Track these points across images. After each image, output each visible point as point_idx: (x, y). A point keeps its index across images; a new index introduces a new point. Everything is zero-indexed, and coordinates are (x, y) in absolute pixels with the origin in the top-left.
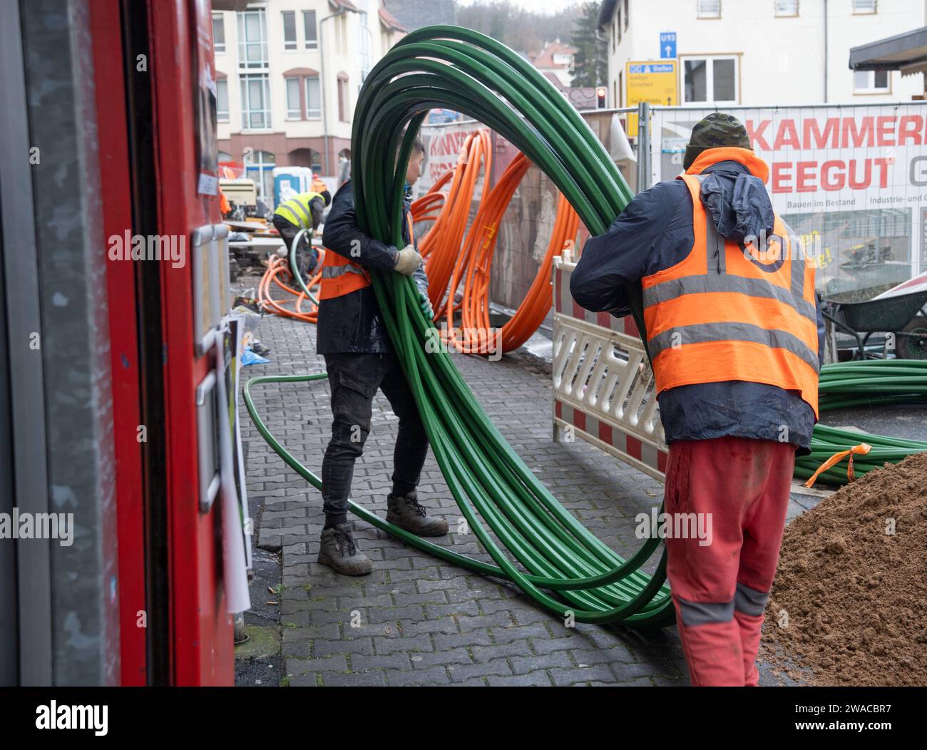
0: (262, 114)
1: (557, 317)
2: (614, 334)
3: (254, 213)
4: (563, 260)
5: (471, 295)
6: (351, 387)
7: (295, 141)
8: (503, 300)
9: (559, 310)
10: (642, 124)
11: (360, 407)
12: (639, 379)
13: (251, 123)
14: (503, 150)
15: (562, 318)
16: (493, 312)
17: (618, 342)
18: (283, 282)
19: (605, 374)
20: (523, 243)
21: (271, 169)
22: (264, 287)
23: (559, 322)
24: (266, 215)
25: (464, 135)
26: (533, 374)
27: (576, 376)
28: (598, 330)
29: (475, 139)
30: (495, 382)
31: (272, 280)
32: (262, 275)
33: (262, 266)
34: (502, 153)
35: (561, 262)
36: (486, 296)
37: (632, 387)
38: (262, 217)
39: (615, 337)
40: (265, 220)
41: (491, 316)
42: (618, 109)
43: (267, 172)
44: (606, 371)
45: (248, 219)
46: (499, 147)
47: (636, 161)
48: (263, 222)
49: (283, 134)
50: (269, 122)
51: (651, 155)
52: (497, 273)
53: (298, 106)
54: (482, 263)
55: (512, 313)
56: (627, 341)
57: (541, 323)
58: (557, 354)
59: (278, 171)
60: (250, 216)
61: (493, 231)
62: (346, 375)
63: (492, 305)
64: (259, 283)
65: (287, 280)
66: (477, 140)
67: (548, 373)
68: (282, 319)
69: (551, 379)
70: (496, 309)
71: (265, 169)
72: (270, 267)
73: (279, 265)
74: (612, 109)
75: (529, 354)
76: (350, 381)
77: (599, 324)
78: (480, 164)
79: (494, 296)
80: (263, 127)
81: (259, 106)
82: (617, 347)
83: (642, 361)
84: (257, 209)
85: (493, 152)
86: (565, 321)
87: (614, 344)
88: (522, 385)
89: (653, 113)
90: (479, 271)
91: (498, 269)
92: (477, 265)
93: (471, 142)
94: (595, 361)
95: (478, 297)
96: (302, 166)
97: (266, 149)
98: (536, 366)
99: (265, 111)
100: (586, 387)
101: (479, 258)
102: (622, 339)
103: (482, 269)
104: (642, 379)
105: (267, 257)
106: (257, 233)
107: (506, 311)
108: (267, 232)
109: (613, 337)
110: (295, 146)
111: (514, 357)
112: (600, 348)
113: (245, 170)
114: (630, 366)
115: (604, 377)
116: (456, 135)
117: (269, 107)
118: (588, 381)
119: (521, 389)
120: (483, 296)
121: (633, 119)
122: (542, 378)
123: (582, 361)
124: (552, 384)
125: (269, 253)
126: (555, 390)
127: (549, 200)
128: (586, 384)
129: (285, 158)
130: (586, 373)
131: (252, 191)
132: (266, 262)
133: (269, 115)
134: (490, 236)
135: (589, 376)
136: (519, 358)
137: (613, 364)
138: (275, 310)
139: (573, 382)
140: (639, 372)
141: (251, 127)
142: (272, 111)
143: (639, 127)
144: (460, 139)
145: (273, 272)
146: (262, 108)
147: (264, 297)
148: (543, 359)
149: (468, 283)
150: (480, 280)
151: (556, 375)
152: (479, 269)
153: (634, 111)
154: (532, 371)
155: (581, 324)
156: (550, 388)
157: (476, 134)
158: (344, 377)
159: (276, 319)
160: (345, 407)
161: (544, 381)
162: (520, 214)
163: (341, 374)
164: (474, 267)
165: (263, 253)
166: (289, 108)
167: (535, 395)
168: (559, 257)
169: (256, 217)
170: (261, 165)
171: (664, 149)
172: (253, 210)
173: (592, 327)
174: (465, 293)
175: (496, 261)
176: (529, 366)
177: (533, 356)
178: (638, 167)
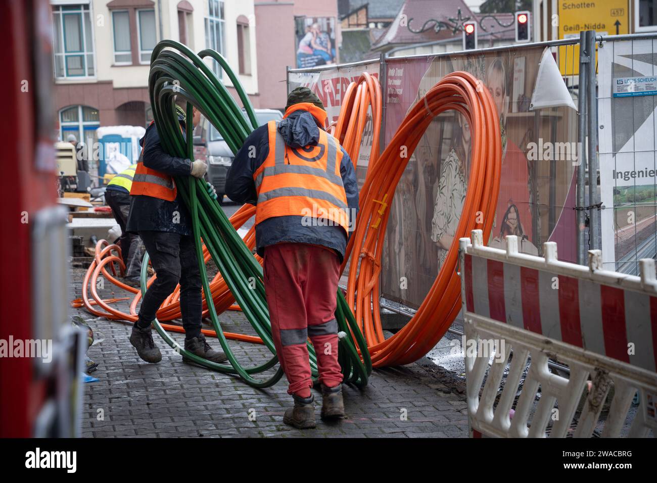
0: (82, 57)
1: (469, 318)
2: (548, 342)
3: (74, 186)
4: (472, 242)
5: (356, 288)
6: (164, 251)
7: (125, 92)
8: (397, 296)
9: (471, 309)
10: (585, 59)
11: (172, 263)
12: (587, 404)
13: (67, 69)
14: (395, 100)
15: (475, 320)
16: (386, 311)
17: (553, 353)
18: (114, 275)
19: (539, 395)
20: (418, 220)
21: (95, 128)
22: (89, 282)
23: (472, 325)
24: (89, 189)
25: (346, 82)
26: (441, 394)
27: (498, 397)
28: (525, 336)
29: (360, 86)
30: (390, 405)
31: (101, 274)
32: (87, 266)
33: (86, 255)
34: (395, 104)
35: (471, 245)
36: (376, 291)
37: (578, 414)
38: (85, 192)
39: (549, 346)
40: (89, 195)
41: (383, 316)
42: (546, 41)
43: (89, 133)
44: (539, 391)
45: (66, 194)
46: (391, 95)
47: (576, 109)
48: (85, 198)
49: (110, 83)
50: (91, 68)
51: (597, 100)
52: (387, 259)
53: (129, 47)
54: (369, 249)
55: (410, 312)
56: (565, 351)
57: (450, 326)
58: (471, 367)
59: (103, 131)
60: (69, 191)
61: (385, 205)
62: (160, 244)
63: (384, 302)
64: (83, 276)
65: (118, 272)
66: (362, 88)
67: (461, 393)
68: (113, 324)
69: (465, 400)
70: (388, 306)
71: (86, 128)
72: (98, 256)
73: (108, 254)
74: (538, 41)
75: (435, 366)
76: (163, 247)
77: (525, 328)
78: (367, 119)
79: (386, 290)
80: (84, 75)
81: (77, 48)
82: (554, 359)
83: (590, 379)
84: (77, 181)
85: (384, 103)
86: (480, 323)
87: (548, 355)
88: (427, 409)
89: (601, 46)
90: (366, 258)
91: (389, 255)
92: (364, 250)
93: (355, 91)
94: (524, 377)
95: (367, 291)
96: (134, 125)
97: (87, 103)
98: (445, 383)
99: (85, 53)
100: (513, 411)
101: (366, 241)
102: (559, 348)
103: (370, 254)
104: (591, 405)
105: (92, 244)
106: (78, 211)
107: (403, 310)
108: (91, 211)
109: (546, 346)
110: (125, 99)
111: (416, 370)
112: (529, 359)
113: (60, 130)
114: (572, 385)
115: (537, 399)
116: (336, 81)
117: (90, 49)
118: (515, 403)
119: (426, 413)
120: (372, 289)
121: (573, 55)
122: (453, 400)
123: (505, 376)
124: (468, 408)
125: (94, 238)
126: (470, 415)
127: (454, 164)
128: (514, 408)
129: (112, 114)
130: (512, 393)
131: (71, 157)
132: (91, 249)
133: (91, 58)
134: (381, 212)
135: (517, 398)
136: (422, 371)
137: (549, 381)
138: (103, 312)
139: (495, 405)
140: (586, 393)
141: (68, 75)
142: (94, 53)
143: (581, 64)
144: (339, 86)
145: (101, 263)
146: (81, 50)
147: (90, 295)
148: (454, 373)
149: (353, 273)
150: (369, 268)
151: (471, 395)
152: (367, 254)
153: (573, 42)
154: (441, 390)
155: (502, 328)
156: (465, 412)
157: (362, 79)
158: (159, 246)
159: (105, 324)
160: (163, 264)
161: (455, 403)
162: (415, 182)
163: (156, 244)
164: (360, 253)
165: (87, 238)
166: (116, 50)
167: (445, 422)
168: (468, 239)
169: (76, 191)
170: (81, 124)
171: (615, 92)
172: (73, 183)
173: (517, 332)
174: (349, 286)
175: (386, 244)
176: (436, 383)
177: (439, 369)
178: (579, 118)
